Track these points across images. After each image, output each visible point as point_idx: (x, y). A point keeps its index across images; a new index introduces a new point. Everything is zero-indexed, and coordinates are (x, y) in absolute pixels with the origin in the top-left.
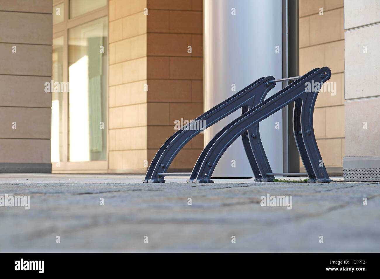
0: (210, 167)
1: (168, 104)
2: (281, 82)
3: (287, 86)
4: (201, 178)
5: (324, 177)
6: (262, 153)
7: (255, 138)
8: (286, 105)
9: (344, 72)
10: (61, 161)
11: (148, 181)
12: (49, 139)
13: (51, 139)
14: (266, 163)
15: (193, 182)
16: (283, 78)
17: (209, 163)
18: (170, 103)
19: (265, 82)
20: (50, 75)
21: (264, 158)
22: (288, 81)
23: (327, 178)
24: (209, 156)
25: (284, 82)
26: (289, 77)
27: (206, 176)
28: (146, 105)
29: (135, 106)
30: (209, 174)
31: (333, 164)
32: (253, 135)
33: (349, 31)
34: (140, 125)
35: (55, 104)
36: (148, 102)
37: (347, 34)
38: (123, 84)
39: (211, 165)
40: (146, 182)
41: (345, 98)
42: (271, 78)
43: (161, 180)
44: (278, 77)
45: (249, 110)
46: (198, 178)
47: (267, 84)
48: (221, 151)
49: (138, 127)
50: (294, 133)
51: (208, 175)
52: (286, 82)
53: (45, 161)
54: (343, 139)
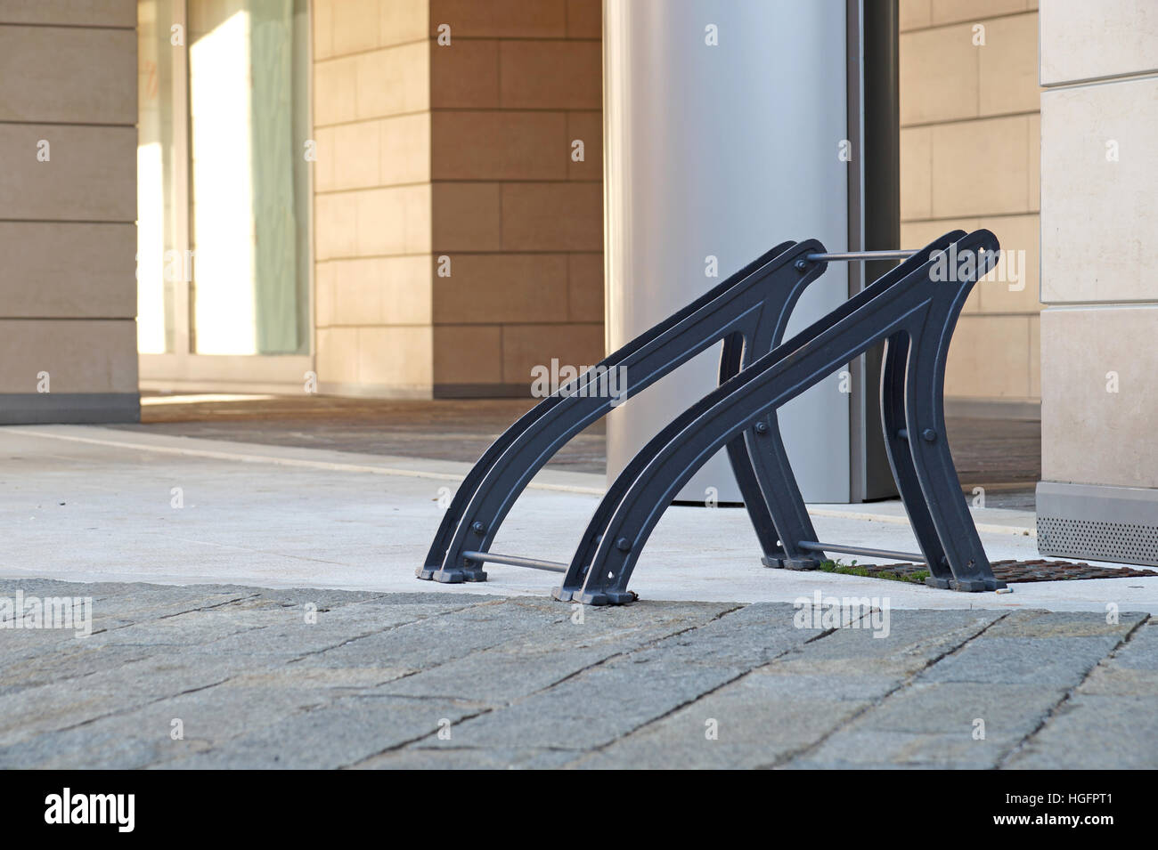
0: (625, 552)
1: (495, 186)
2: (845, 263)
3: (863, 289)
4: (596, 589)
5: (979, 572)
6: (786, 481)
7: (764, 433)
8: (857, 353)
9: (1038, 213)
10: (170, 350)
11: (432, 574)
12: (131, 319)
13: (137, 319)
14: (798, 512)
15: (571, 599)
16: (849, 250)
17: (620, 541)
18: (501, 181)
19: (794, 258)
20: (132, 123)
21: (791, 494)
22: (866, 262)
23: (986, 576)
24: (622, 518)
25: (852, 265)
26: (868, 249)
27: (612, 582)
28: (426, 191)
29: (392, 191)
30: (622, 573)
31: (1002, 393)
32: (757, 425)
33: (1054, 92)
34: (409, 251)
35: (149, 156)
36: (435, 181)
37: (1048, 100)
38: (356, 122)
39: (625, 547)
40: (427, 577)
41: (1043, 300)
42: (814, 246)
43: (473, 573)
44: (835, 245)
45: (741, 371)
46: (588, 589)
47: (801, 264)
48: (657, 502)
49: (405, 255)
50: (885, 436)
51: (620, 578)
52: (859, 262)
53: (120, 387)
54: (1034, 319)
